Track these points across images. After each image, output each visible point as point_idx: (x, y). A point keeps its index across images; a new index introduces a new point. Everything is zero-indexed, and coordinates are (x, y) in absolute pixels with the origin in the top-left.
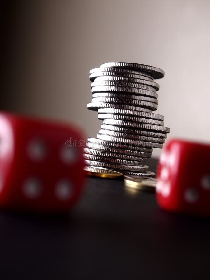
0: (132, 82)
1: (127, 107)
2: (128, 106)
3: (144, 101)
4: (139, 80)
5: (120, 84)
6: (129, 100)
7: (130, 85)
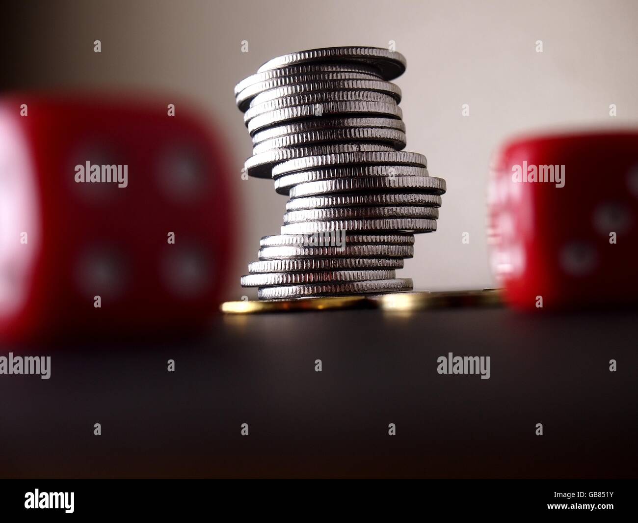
0: (339, 90)
1: (339, 148)
2: (341, 146)
3: (376, 127)
4: (354, 82)
5: (313, 98)
6: (341, 131)
7: (336, 96)
